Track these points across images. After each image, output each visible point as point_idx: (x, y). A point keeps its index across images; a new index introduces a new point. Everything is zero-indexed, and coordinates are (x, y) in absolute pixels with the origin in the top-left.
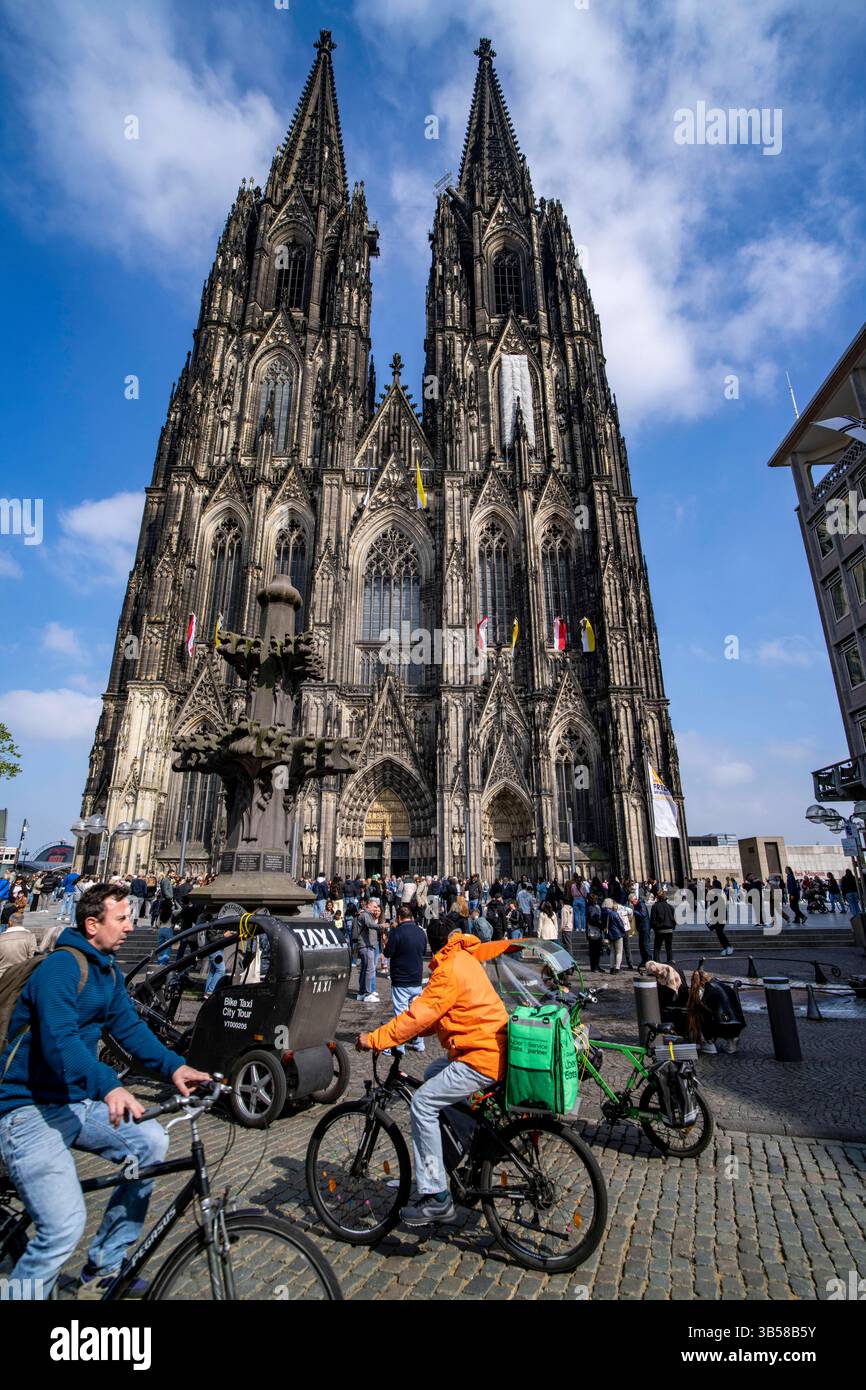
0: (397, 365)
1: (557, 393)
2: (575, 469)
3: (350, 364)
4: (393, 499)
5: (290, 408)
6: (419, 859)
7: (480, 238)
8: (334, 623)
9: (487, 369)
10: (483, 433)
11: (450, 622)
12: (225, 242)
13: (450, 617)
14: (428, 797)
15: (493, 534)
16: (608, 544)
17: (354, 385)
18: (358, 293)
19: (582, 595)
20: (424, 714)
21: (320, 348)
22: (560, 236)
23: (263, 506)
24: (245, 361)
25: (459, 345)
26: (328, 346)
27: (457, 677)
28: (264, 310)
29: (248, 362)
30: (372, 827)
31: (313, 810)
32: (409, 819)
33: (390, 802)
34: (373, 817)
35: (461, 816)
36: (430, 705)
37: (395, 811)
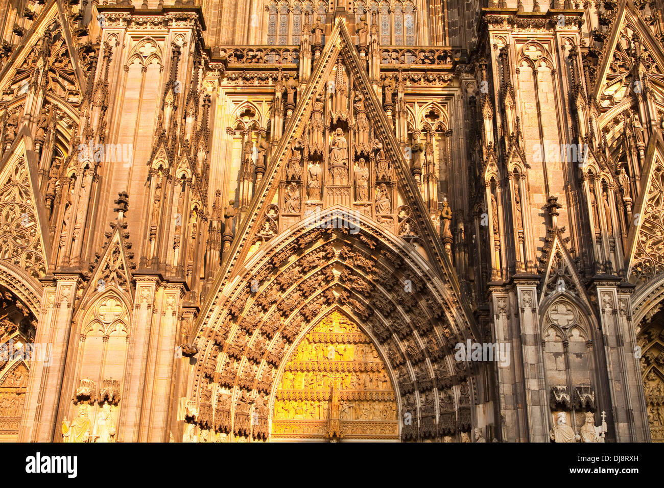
20: (432, 114)
30: (292, 412)
31: (106, 338)
32: (398, 390)
33: (342, 346)
34: (296, 384)
35: (572, 357)
36: (446, 91)
37: (357, 370)
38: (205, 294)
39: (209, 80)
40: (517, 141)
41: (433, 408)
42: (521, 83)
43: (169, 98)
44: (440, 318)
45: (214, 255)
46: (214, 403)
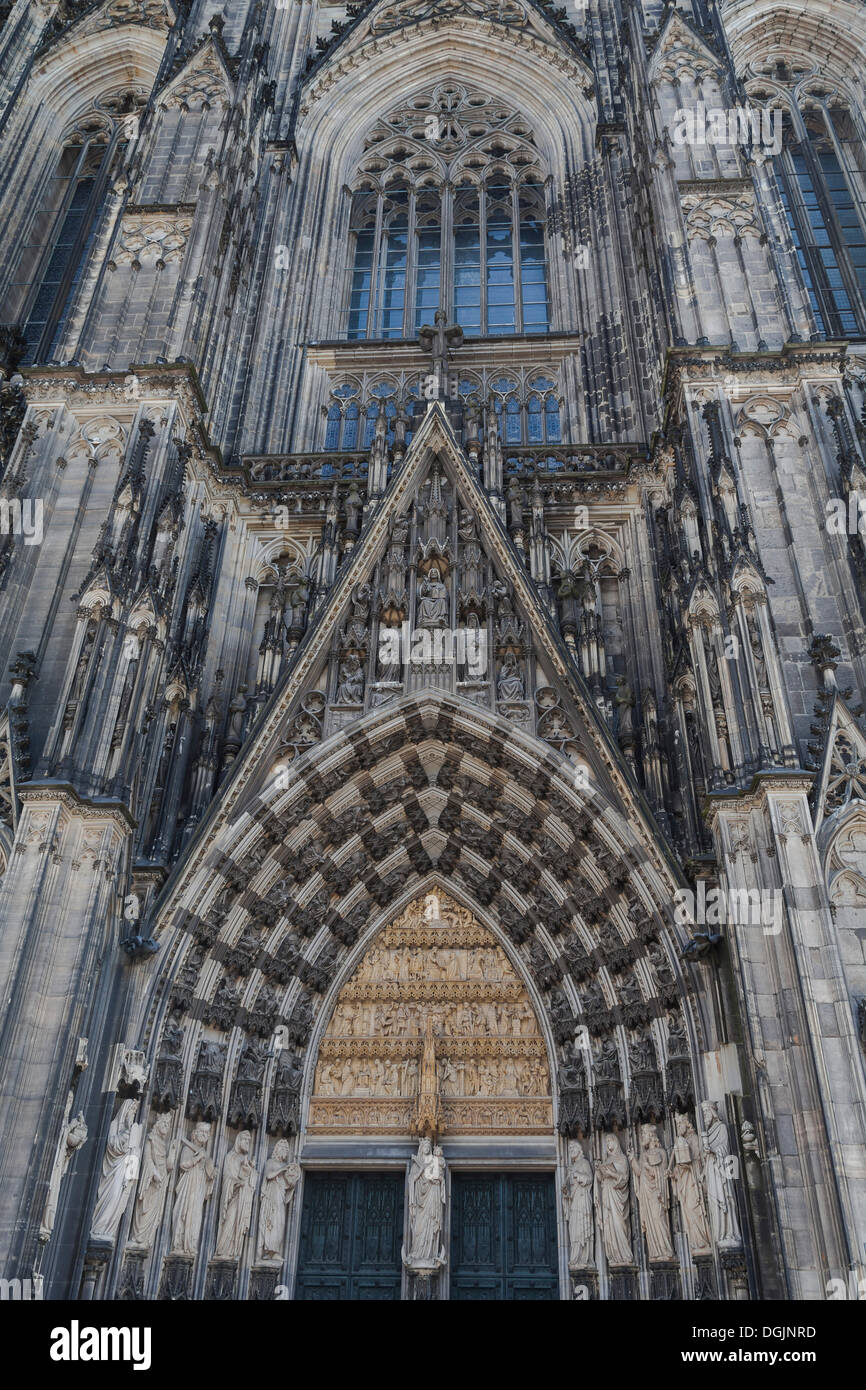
20: (594, 549)
30: (349, 1082)
32: (549, 1036)
33: (445, 954)
34: (358, 1026)
36: (616, 510)
37: (472, 997)
38: (181, 846)
39: (219, 502)
40: (745, 543)
41: (617, 1066)
42: (744, 462)
43: (125, 498)
44: (622, 885)
45: (204, 777)
46: (189, 1060)
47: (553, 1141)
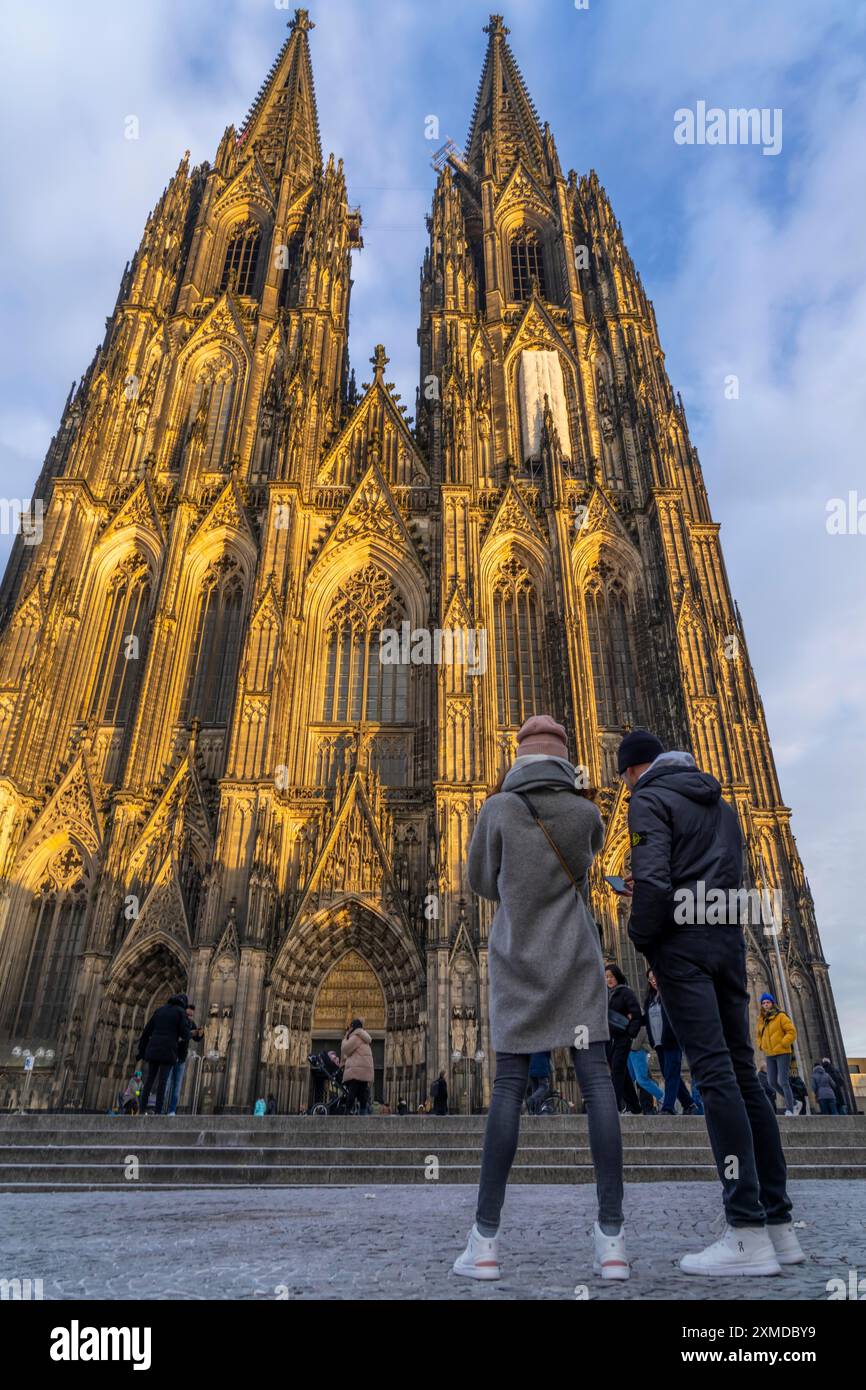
0: (379, 359)
1: (600, 390)
2: (629, 485)
3: (316, 356)
4: (370, 526)
5: (231, 413)
6: (400, 1069)
7: (491, 211)
8: (275, 692)
9: (502, 362)
10: (498, 442)
11: (449, 689)
12: (156, 218)
13: (449, 683)
14: (415, 961)
15: (514, 573)
16: (681, 580)
17: (320, 383)
18: (330, 274)
19: (647, 655)
20: (411, 830)
21: (276, 338)
22: (596, 208)
23: (184, 535)
24: (172, 354)
25: (463, 333)
26: (285, 335)
27: (459, 769)
28: (204, 295)
29: (176, 356)
30: (325, 1014)
31: (225, 981)
32: (386, 1001)
33: (355, 973)
34: (328, 997)
35: (466, 990)
36: (420, 816)
37: (363, 987)
38: (277, 948)
40: (444, 867)
42: (451, 829)
44: (407, 960)
45: (282, 925)
46: (280, 1011)
47: (383, 1032)
